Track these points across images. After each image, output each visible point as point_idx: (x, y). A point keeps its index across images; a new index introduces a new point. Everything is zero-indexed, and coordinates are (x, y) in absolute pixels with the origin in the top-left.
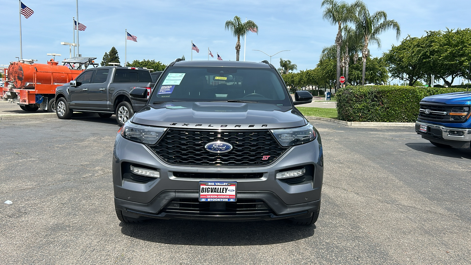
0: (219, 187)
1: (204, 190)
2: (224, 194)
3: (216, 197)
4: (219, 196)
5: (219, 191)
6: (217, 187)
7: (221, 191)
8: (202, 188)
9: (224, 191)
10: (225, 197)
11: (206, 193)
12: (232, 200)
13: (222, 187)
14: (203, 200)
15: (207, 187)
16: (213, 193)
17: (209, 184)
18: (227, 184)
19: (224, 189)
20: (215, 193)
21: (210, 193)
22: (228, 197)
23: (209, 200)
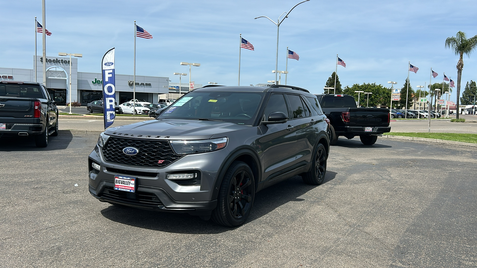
0: (126, 180)
1: (118, 182)
2: (129, 186)
3: (124, 187)
4: (126, 187)
5: (126, 184)
6: (124, 180)
7: (127, 184)
8: (116, 180)
9: (129, 184)
10: (129, 188)
11: (119, 184)
12: (132, 191)
13: (127, 181)
14: (116, 189)
15: (119, 179)
16: (122, 185)
17: (120, 177)
18: (130, 178)
19: (129, 182)
20: (123, 185)
21: (121, 184)
22: (130, 188)
23: (119, 189)
